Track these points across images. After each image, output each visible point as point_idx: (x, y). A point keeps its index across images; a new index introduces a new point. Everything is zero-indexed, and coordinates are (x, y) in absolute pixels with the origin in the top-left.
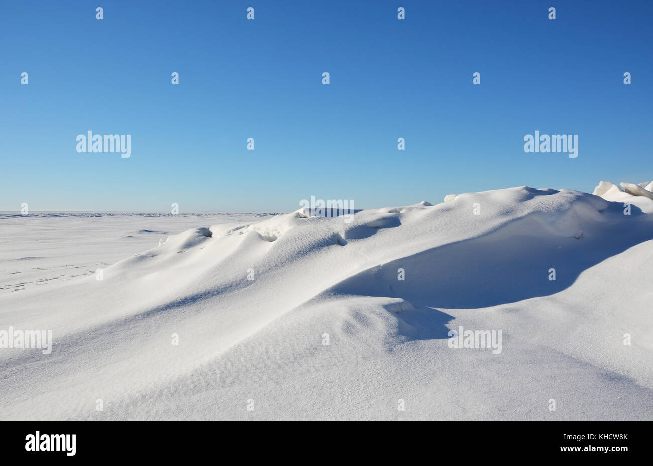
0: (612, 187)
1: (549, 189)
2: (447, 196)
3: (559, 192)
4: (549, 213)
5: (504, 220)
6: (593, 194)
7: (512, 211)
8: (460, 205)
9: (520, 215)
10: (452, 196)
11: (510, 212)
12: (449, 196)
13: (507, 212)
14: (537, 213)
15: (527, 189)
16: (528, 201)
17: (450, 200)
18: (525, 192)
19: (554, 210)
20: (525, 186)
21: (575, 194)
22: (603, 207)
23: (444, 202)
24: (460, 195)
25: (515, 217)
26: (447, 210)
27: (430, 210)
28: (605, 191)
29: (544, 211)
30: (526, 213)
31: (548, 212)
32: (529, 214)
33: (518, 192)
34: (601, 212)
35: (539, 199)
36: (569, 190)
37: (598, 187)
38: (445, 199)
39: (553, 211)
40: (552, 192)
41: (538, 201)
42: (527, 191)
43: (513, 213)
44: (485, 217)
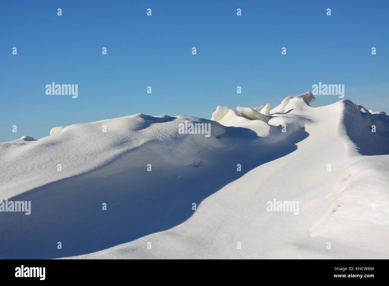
0: (229, 112)
1: (166, 116)
2: (53, 129)
3: (175, 118)
4: (166, 142)
5: (118, 151)
6: (211, 120)
7: (127, 141)
8: (68, 137)
9: (135, 144)
10: (59, 128)
11: (125, 142)
12: (56, 128)
13: (122, 143)
14: (153, 141)
15: (142, 116)
16: (144, 129)
17: (56, 132)
18: (140, 120)
19: (171, 137)
20: (140, 114)
21: (193, 120)
22: (221, 132)
23: (50, 135)
24: (68, 126)
25: (130, 147)
26: (53, 144)
27: (31, 145)
28: (222, 116)
29: (160, 139)
30: (142, 142)
31: (165, 140)
32: (145, 143)
33: (133, 120)
34: (218, 137)
35: (155, 127)
36: (185, 116)
37: (215, 112)
38: (50, 132)
39: (170, 139)
40: (168, 119)
41: (155, 128)
42: (143, 119)
43: (128, 142)
44: (97, 149)
